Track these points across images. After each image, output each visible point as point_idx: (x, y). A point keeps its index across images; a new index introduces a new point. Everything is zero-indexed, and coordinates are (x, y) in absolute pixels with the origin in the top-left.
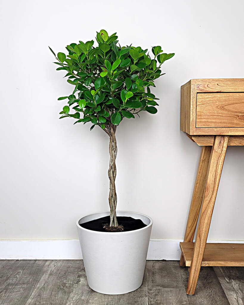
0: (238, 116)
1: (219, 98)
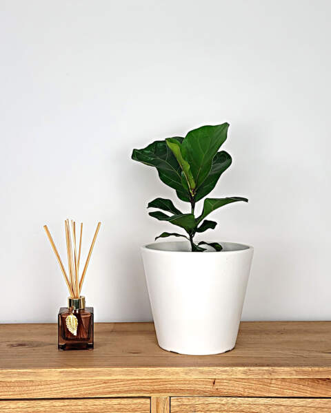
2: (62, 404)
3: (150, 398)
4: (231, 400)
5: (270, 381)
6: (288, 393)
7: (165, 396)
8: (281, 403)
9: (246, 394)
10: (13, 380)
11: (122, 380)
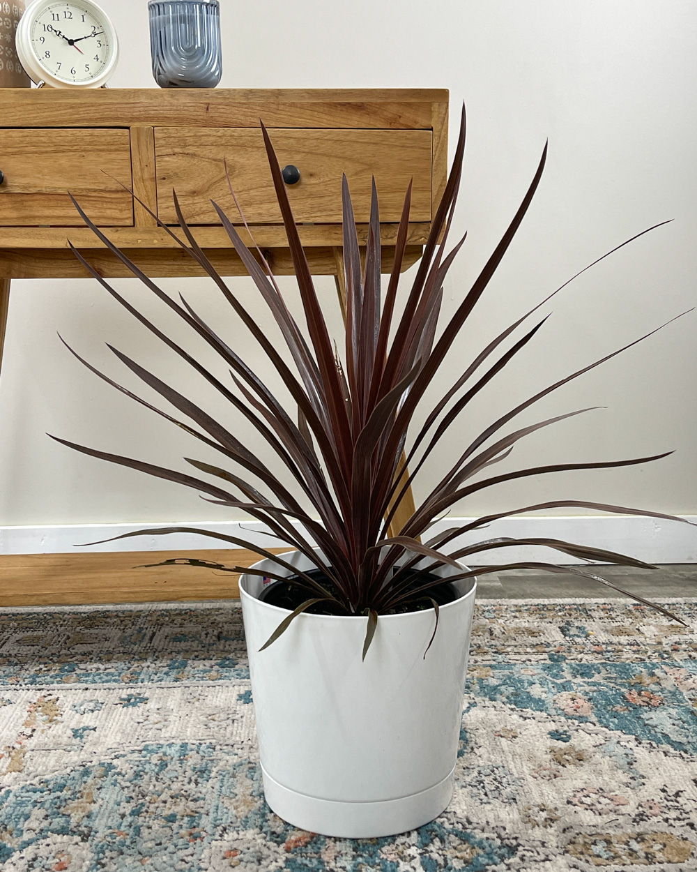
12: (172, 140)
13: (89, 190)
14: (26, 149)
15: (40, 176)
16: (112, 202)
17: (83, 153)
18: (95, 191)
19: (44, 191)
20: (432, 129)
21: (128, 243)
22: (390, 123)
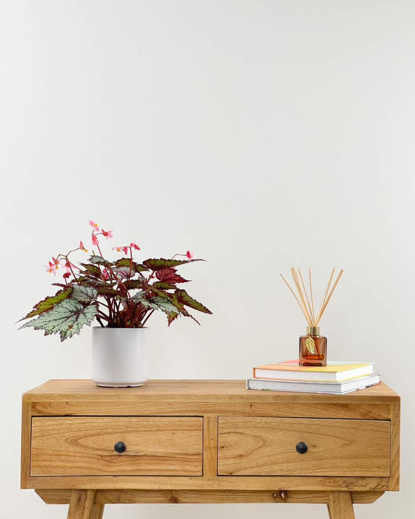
0: (102, 456)
1: (68, 425)
2: (137, 420)
3: (203, 417)
4: (264, 419)
5: (293, 405)
6: (307, 414)
7: (213, 415)
8: (302, 422)
9: (275, 415)
10: (101, 401)
11: (182, 403)
12: (229, 424)
13: (177, 454)
14: (140, 429)
15: (147, 445)
16: (190, 461)
17: (174, 432)
18: (180, 454)
19: (148, 454)
20: (390, 420)
21: (198, 487)
22: (364, 416)
